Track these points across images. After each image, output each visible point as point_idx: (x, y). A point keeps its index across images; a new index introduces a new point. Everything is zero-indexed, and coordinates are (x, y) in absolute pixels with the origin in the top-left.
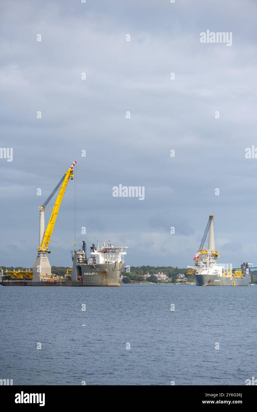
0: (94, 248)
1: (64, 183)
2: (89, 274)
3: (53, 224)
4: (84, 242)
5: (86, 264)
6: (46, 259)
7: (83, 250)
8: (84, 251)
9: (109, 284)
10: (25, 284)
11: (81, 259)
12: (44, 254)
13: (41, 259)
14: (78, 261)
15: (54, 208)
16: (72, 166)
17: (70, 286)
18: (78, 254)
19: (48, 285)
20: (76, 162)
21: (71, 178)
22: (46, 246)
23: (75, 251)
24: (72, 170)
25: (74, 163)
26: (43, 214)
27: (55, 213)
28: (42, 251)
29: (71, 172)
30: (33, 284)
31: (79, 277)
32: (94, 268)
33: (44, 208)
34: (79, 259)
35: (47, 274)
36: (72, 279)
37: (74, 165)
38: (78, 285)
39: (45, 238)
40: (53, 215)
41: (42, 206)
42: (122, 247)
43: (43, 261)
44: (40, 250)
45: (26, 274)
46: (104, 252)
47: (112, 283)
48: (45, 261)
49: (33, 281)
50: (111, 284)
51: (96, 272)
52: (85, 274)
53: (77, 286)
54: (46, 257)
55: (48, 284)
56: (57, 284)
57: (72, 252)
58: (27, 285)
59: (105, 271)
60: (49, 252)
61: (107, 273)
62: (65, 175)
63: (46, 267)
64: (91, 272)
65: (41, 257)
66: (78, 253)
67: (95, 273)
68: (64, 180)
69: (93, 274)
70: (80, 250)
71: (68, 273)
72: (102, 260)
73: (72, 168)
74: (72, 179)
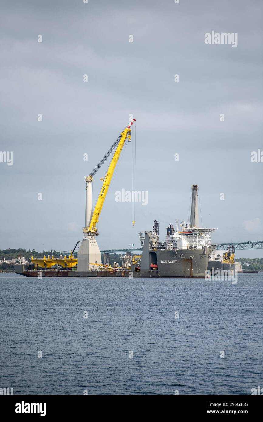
0: (172, 229)
1: (119, 147)
2: (167, 262)
3: (104, 198)
4: (155, 221)
5: (163, 250)
6: (95, 243)
7: (154, 231)
8: (156, 233)
9: (194, 275)
10: (65, 275)
11: (154, 243)
12: (92, 236)
13: (89, 243)
14: (150, 245)
15: (106, 178)
16: (130, 125)
17: (138, 277)
18: (149, 237)
19: (103, 276)
20: (135, 120)
21: (127, 139)
22: (94, 226)
23: (146, 234)
24: (129, 130)
25: (133, 121)
26: (90, 185)
27: (107, 184)
28: (91, 233)
29: (129, 132)
30: (78, 275)
31: (153, 265)
32: (176, 255)
33: (92, 178)
34: (151, 243)
35: (96, 262)
36: (142, 268)
37: (132, 123)
38: (151, 276)
39: (94, 216)
40: (105, 187)
41: (89, 176)
42: (213, 229)
43: (92, 246)
44: (88, 231)
45: (65, 261)
46: (187, 235)
47: (200, 273)
48: (94, 245)
49: (77, 271)
50: (198, 275)
51: (177, 259)
52: (162, 262)
53: (149, 277)
54: (95, 241)
55: (102, 274)
56: (117, 275)
57: (141, 234)
58: (68, 276)
59: (191, 258)
60: (97, 234)
61: (192, 260)
62: (121, 136)
63: (95, 253)
64: (171, 260)
65: (90, 241)
66: (150, 235)
67: (176, 261)
68: (120, 143)
69: (173, 262)
70: (151, 232)
71: (135, 261)
72: (185, 244)
73: (129, 127)
74: (129, 141)
